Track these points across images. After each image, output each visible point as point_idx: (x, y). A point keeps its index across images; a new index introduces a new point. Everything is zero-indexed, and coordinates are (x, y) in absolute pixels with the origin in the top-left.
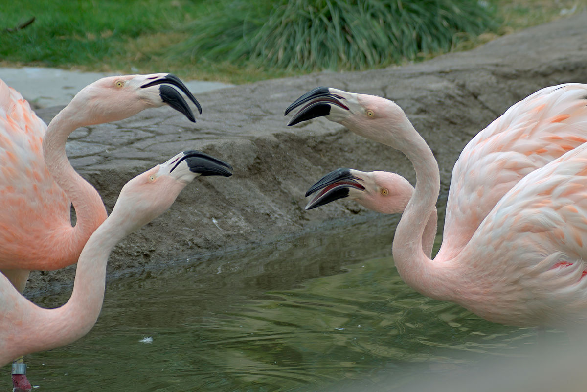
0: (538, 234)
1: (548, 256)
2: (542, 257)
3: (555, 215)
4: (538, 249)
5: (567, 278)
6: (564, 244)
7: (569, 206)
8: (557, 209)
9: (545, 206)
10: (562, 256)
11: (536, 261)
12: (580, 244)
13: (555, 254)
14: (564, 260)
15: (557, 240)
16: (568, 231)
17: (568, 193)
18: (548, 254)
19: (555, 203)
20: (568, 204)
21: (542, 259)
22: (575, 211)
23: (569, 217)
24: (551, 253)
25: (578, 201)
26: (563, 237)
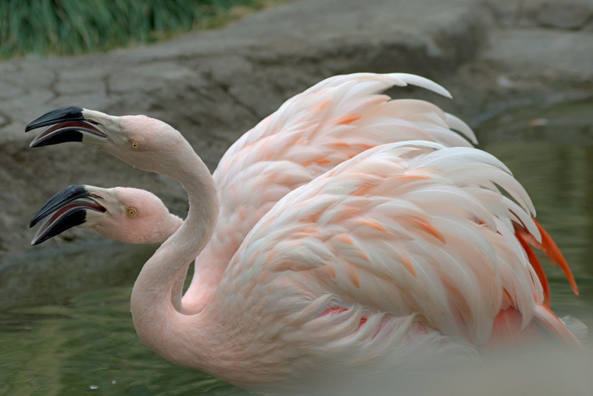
0: (301, 272)
1: (314, 299)
2: (308, 302)
3: (323, 247)
4: (302, 291)
5: (340, 327)
6: (335, 283)
7: (341, 236)
8: (325, 239)
10: (333, 300)
11: (300, 307)
12: (356, 283)
13: (324, 298)
14: (336, 304)
15: (326, 279)
16: (339, 266)
17: (341, 218)
18: (314, 297)
19: (323, 231)
20: (340, 232)
21: (307, 305)
22: (349, 242)
23: (341, 250)
24: (318, 296)
25: (352, 229)
26: (334, 276)
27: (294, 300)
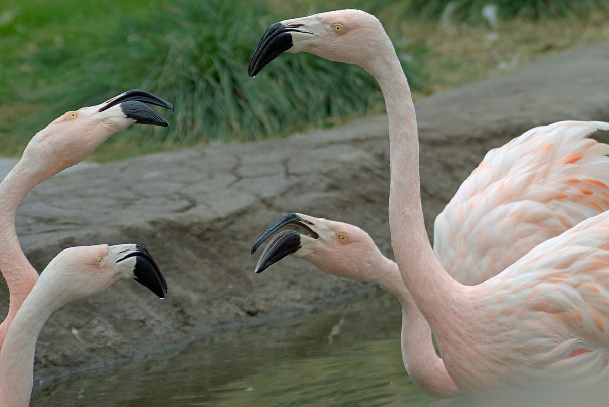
0: (551, 315)
1: (563, 342)
2: (556, 344)
3: (574, 292)
4: (551, 334)
5: (589, 366)
6: (581, 327)
7: (588, 284)
8: (576, 286)
9: (563, 282)
10: (579, 343)
11: (548, 349)
12: (601, 328)
13: (571, 341)
14: (582, 346)
15: (573, 324)
16: (587, 313)
17: (589, 269)
18: (563, 340)
20: (587, 281)
21: (554, 347)
22: (596, 291)
23: (589, 296)
24: (566, 340)
25: (599, 280)
26: (581, 320)
27: (543, 341)
